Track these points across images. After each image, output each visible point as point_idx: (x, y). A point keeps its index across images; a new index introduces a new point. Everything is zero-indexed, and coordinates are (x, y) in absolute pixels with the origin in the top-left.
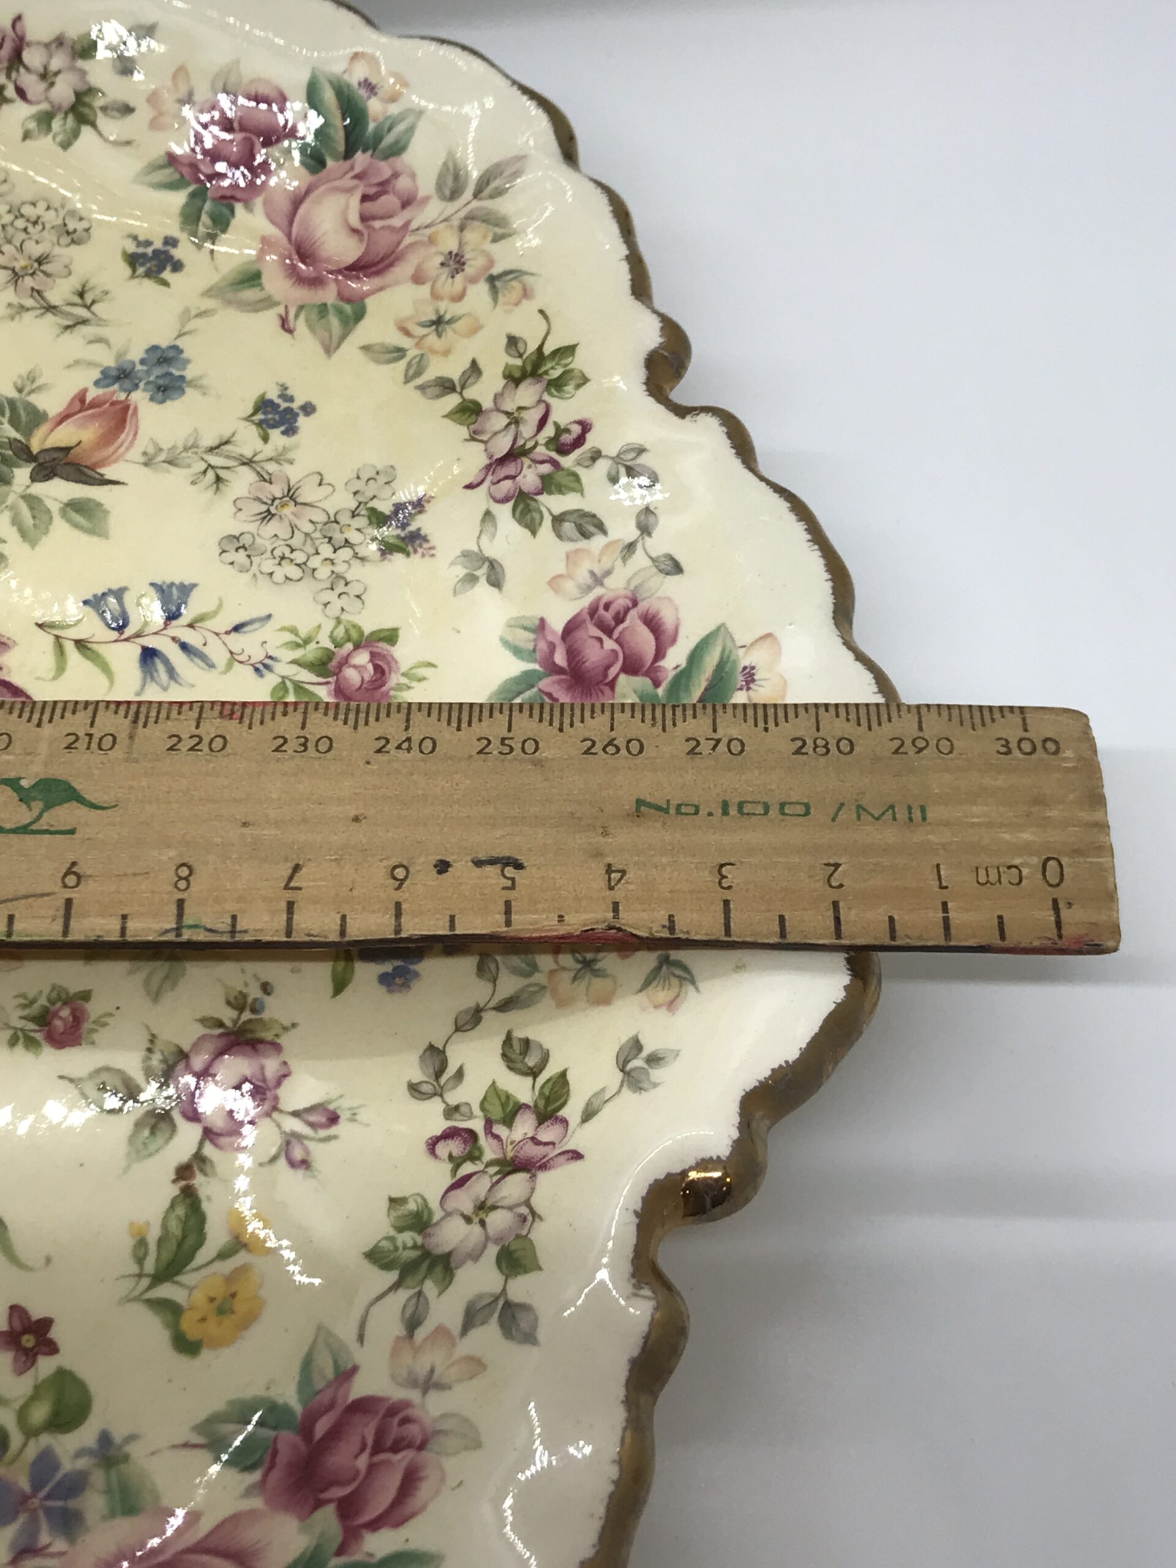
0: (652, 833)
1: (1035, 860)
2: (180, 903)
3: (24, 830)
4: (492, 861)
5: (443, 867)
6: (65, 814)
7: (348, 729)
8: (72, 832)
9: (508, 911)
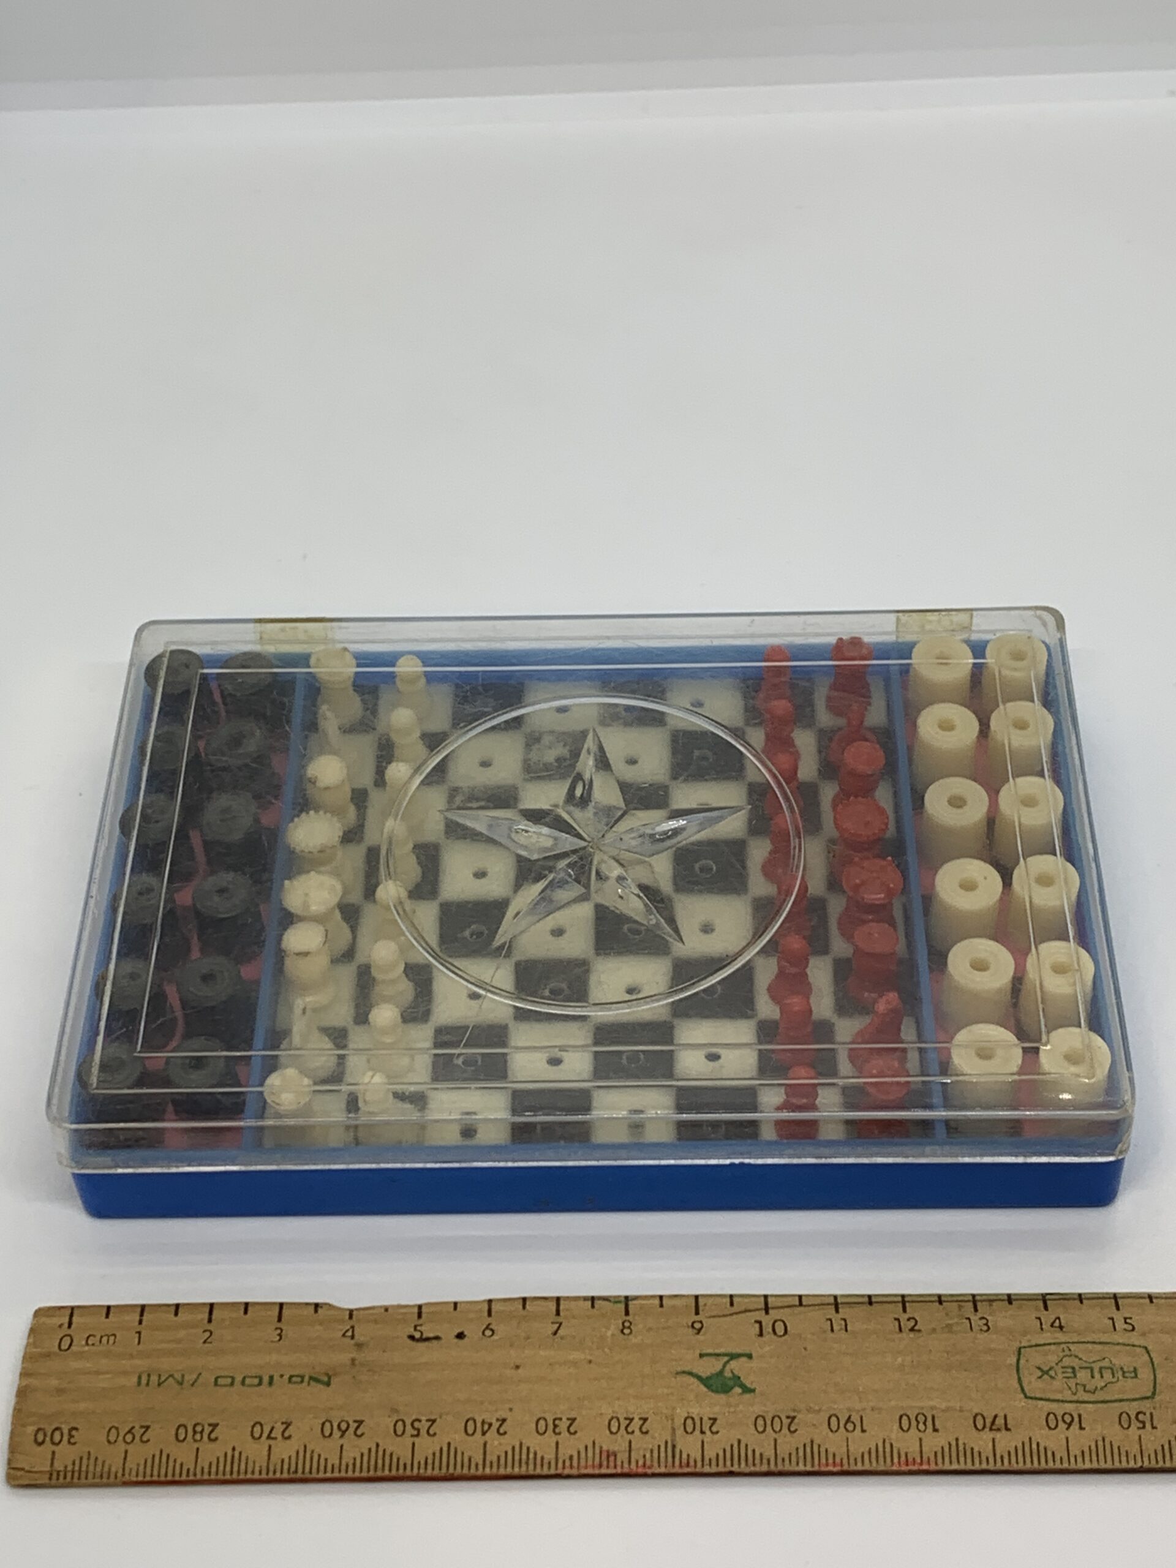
0: (322, 1362)
1: (75, 1349)
2: (627, 1313)
3: (733, 1357)
4: (428, 1339)
5: (460, 1336)
6: (709, 1368)
7: (526, 1442)
9: (420, 1315)
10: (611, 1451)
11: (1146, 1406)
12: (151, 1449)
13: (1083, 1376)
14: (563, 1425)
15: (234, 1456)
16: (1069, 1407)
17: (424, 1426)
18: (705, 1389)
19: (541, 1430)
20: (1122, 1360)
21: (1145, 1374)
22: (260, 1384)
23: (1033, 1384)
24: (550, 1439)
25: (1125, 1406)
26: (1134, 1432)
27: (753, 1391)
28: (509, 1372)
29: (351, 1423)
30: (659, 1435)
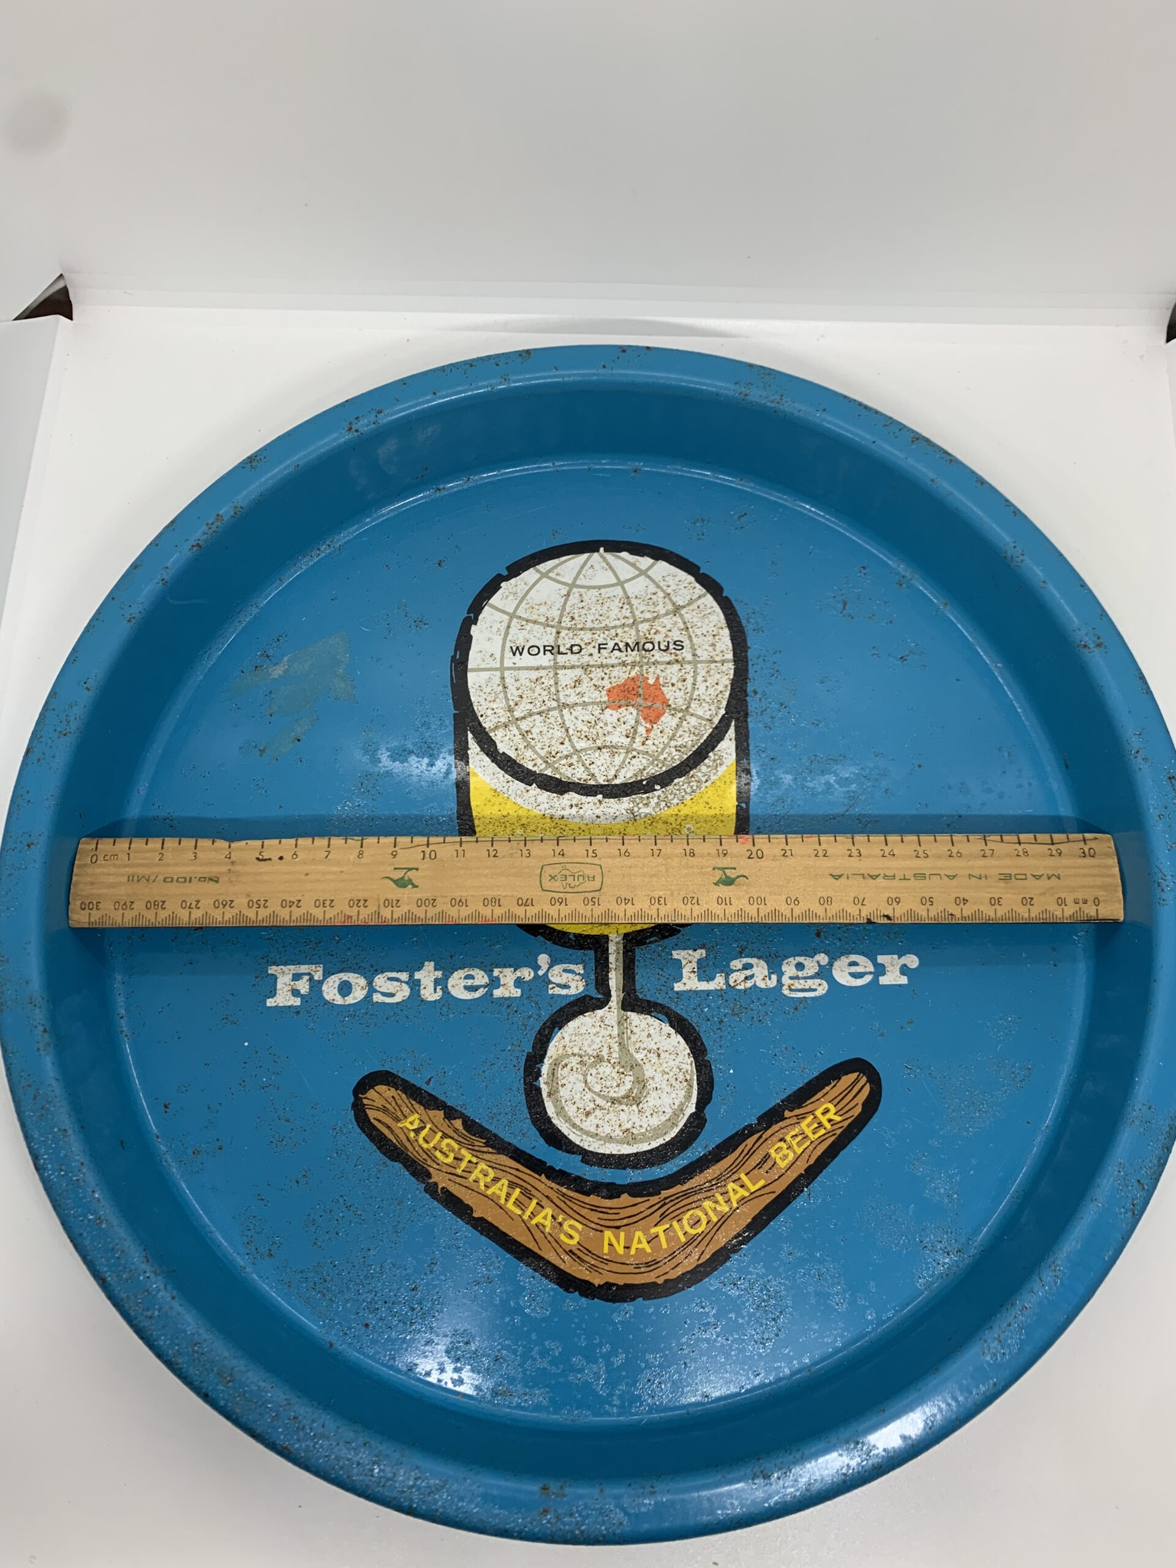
0: (214, 870)
1: (98, 862)
2: (362, 847)
3: (410, 869)
4: (265, 860)
5: (281, 858)
6: (398, 875)
7: (310, 911)
8: (395, 869)
9: (263, 847)
10: (350, 914)
11: (596, 894)
12: (134, 913)
13: (570, 880)
14: (328, 903)
15: (174, 916)
16: (561, 895)
17: (262, 903)
18: (394, 886)
19: (317, 904)
20: (589, 871)
21: (598, 879)
22: (185, 881)
23: (547, 884)
24: (321, 909)
25: (587, 895)
26: (589, 907)
27: (417, 887)
28: (303, 877)
29: (228, 900)
30: (372, 908)
